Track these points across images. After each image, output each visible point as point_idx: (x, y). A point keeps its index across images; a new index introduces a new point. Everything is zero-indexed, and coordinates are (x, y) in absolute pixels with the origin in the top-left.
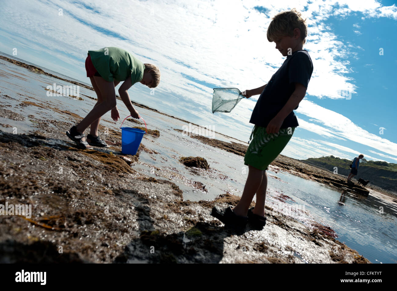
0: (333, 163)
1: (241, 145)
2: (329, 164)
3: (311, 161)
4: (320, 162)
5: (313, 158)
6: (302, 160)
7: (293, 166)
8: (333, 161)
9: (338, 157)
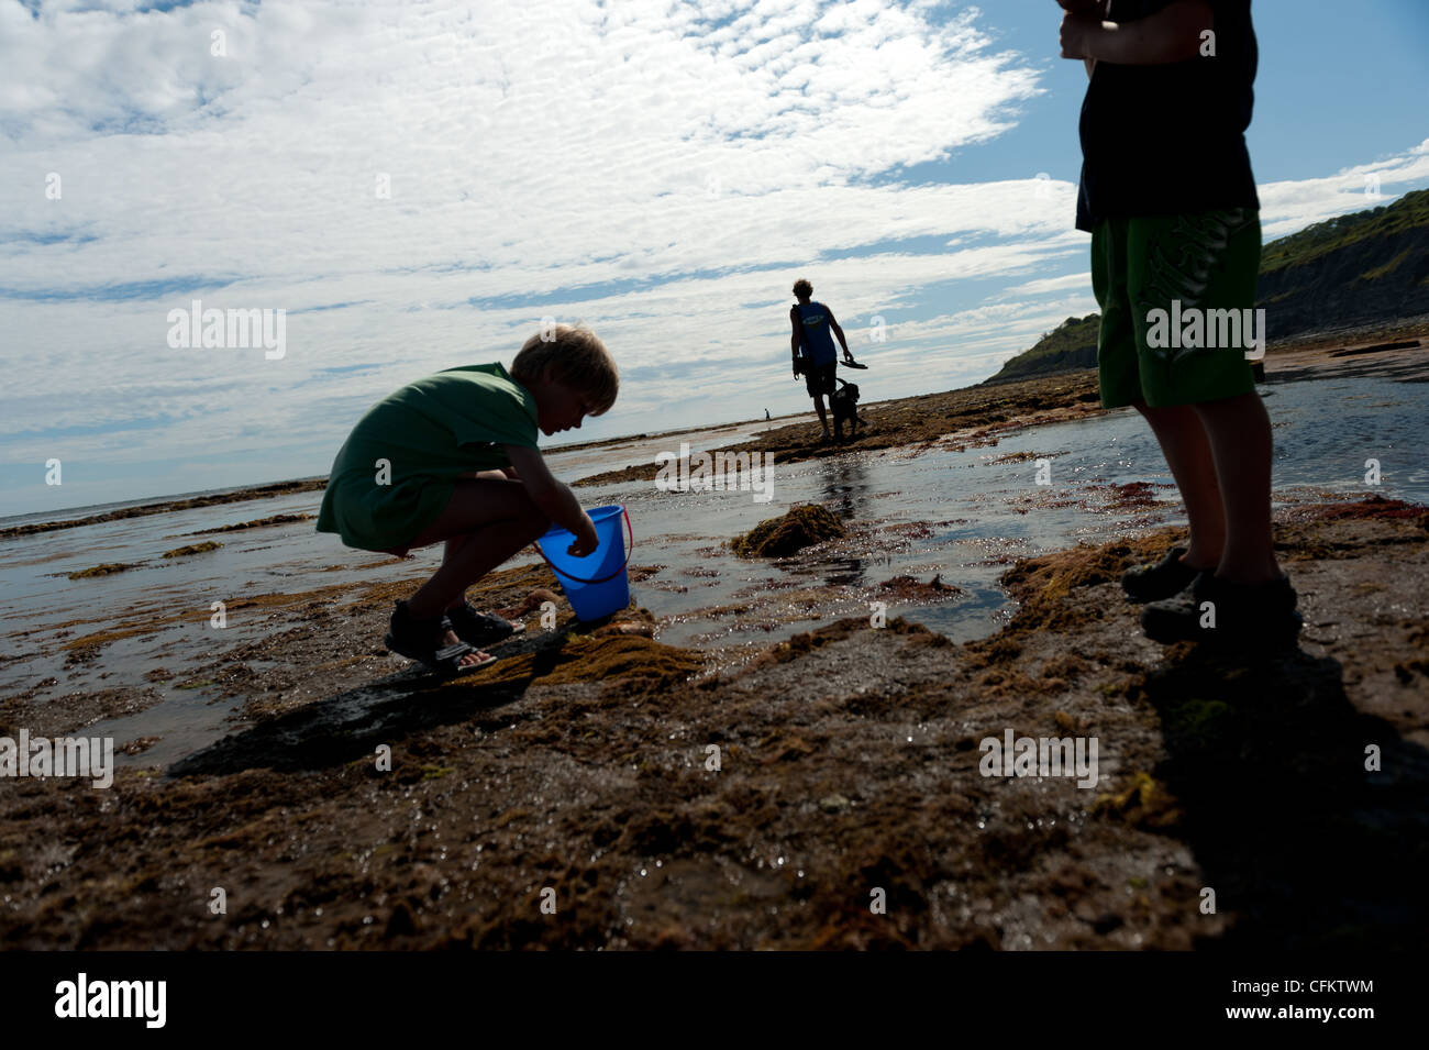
0: (1083, 340)
1: (794, 427)
2: (1073, 349)
3: (1017, 369)
4: (1044, 357)
5: (1018, 355)
6: (989, 380)
7: (1006, 403)
8: (1080, 336)
9: (1089, 314)
